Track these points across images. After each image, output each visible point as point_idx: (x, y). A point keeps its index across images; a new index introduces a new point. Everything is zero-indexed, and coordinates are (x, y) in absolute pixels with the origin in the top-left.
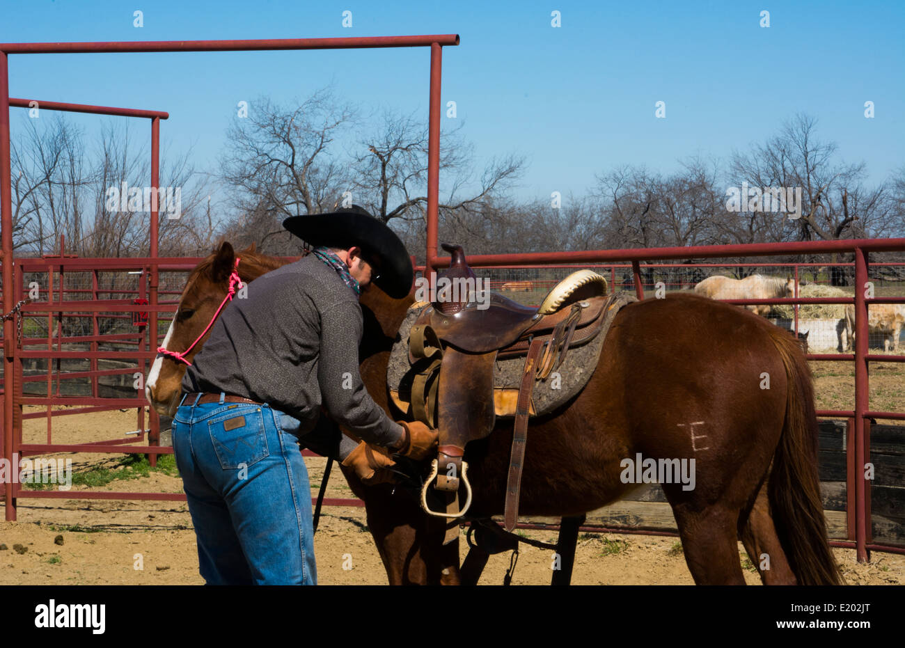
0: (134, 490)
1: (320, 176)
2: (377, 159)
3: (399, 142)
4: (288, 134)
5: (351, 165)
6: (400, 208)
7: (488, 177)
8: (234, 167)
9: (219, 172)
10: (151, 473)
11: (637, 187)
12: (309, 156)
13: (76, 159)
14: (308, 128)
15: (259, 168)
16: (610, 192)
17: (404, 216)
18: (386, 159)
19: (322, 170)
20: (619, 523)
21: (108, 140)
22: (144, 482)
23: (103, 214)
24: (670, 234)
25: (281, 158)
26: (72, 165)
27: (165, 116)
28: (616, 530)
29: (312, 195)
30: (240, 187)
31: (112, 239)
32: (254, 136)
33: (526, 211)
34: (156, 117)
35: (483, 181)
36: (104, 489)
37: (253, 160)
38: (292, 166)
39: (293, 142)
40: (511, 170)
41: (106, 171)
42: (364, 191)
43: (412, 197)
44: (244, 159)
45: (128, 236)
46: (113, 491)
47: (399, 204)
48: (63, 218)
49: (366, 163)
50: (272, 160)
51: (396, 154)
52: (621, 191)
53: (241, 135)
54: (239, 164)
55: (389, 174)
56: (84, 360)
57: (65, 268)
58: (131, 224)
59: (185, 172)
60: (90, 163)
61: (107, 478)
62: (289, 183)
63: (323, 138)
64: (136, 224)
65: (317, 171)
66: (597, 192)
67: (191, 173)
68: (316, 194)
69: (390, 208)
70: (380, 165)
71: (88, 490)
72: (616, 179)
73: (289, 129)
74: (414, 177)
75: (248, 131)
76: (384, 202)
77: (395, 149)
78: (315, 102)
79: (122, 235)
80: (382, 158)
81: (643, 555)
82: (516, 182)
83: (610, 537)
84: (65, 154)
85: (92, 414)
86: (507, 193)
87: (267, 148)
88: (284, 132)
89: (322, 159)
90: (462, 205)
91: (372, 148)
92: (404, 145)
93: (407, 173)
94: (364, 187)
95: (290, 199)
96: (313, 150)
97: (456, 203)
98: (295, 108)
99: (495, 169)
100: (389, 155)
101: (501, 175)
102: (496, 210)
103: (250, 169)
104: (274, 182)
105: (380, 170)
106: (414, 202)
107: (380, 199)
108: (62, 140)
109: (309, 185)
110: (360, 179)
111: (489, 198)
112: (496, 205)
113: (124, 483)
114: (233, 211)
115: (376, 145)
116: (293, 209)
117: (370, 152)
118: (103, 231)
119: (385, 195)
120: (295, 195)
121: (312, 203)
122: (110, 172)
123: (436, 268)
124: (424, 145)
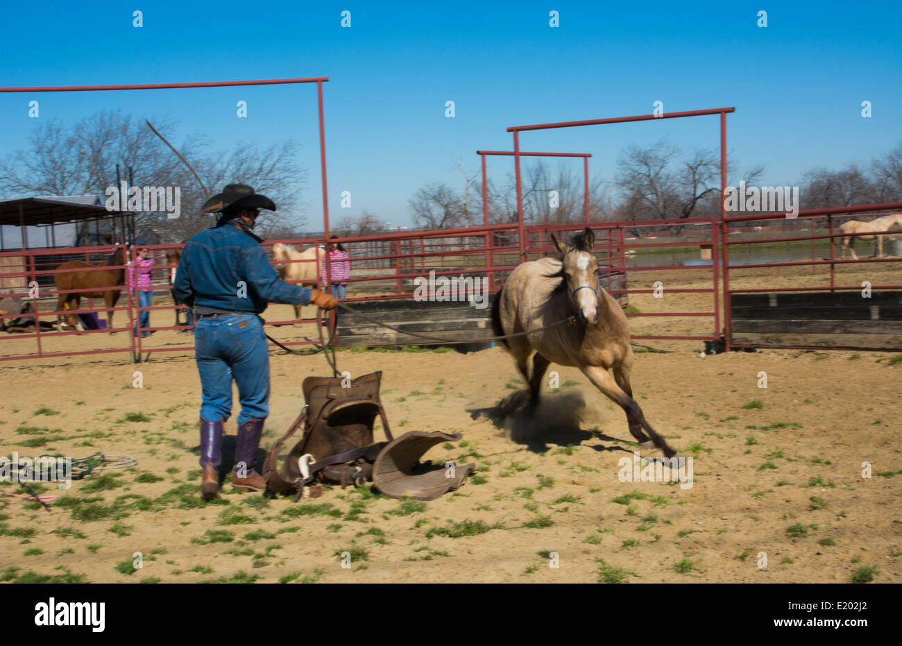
1: (662, 180)
2: (691, 170)
3: (701, 161)
5: (677, 174)
6: (703, 194)
8: (621, 178)
9: (614, 181)
11: (823, 177)
12: (657, 171)
13: (547, 178)
14: (656, 158)
15: (633, 177)
16: (808, 181)
17: (705, 198)
18: (695, 170)
19: (663, 177)
20: (824, 345)
21: (561, 169)
23: (561, 203)
24: (840, 200)
25: (643, 172)
26: (545, 181)
27: (590, 156)
28: (822, 348)
29: (659, 189)
30: (624, 188)
31: (565, 216)
32: (630, 163)
34: (586, 156)
37: (630, 174)
38: (649, 176)
39: (650, 165)
40: (758, 172)
42: (685, 186)
43: (710, 187)
44: (626, 174)
45: (572, 214)
47: (702, 192)
48: (542, 207)
49: (685, 173)
50: (639, 174)
51: (700, 167)
52: (814, 180)
53: (624, 163)
54: (623, 176)
55: (697, 177)
58: (573, 209)
59: (598, 182)
60: (554, 179)
62: (647, 185)
63: (663, 161)
64: (576, 208)
65: (661, 178)
66: (802, 181)
67: (601, 182)
68: (661, 188)
69: (698, 193)
70: (692, 173)
72: (812, 174)
73: (647, 158)
74: (709, 178)
75: (627, 160)
76: (695, 191)
77: (699, 165)
78: (660, 145)
79: (569, 214)
80: (693, 169)
81: (837, 360)
83: (820, 352)
84: (542, 176)
87: (637, 168)
88: (645, 161)
89: (664, 172)
91: (688, 165)
92: (704, 163)
93: (706, 176)
94: (685, 184)
95: (649, 192)
96: (659, 168)
98: (649, 148)
100: (697, 168)
101: (754, 175)
103: (629, 179)
104: (641, 184)
105: (692, 176)
106: (710, 191)
107: (692, 189)
108: (540, 170)
109: (657, 184)
110: (682, 180)
114: (622, 199)
115: (690, 163)
116: (650, 197)
117: (687, 167)
118: (560, 211)
119: (695, 187)
120: (651, 190)
121: (659, 194)
122: (562, 185)
123: (727, 222)
124: (714, 162)
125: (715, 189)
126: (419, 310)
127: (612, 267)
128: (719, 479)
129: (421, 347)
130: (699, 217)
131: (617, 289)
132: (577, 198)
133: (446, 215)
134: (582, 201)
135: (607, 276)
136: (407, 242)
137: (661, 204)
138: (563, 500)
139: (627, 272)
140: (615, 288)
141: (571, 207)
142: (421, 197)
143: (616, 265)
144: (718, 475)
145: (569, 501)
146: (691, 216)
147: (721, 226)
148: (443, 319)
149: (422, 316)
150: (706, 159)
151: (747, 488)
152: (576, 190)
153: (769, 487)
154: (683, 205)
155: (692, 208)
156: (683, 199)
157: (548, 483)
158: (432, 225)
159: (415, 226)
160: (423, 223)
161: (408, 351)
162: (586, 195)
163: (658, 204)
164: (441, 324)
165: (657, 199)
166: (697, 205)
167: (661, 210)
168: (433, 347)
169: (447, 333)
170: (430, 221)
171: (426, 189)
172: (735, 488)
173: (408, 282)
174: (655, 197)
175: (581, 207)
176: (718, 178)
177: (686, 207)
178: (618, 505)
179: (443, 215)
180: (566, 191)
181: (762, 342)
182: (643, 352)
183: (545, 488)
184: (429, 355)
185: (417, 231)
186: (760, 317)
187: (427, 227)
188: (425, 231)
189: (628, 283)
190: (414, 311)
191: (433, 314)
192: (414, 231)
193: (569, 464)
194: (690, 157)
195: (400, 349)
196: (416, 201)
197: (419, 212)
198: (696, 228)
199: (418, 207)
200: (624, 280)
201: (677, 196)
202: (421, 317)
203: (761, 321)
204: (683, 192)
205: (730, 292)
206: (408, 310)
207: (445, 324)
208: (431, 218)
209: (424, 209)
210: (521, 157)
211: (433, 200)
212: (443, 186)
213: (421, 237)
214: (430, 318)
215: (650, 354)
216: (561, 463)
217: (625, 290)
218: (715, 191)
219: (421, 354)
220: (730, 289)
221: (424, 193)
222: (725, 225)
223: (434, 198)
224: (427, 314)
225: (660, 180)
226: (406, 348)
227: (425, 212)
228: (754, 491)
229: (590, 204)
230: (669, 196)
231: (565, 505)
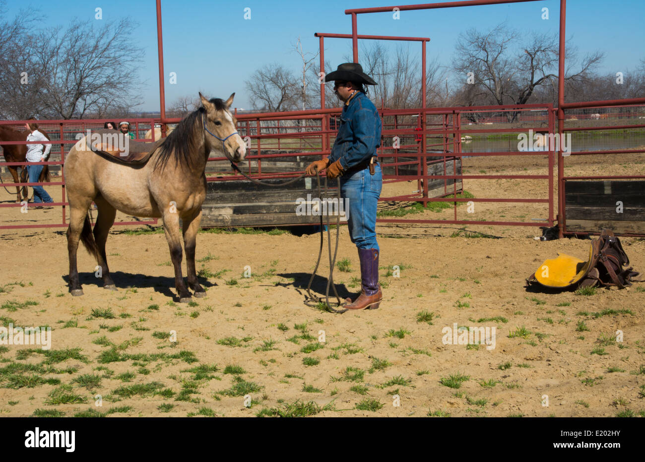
0: (417, 219)
1: (500, 66)
2: (529, 56)
3: (540, 47)
4: (485, 46)
5: (516, 60)
6: (539, 81)
7: (585, 63)
8: (459, 63)
9: (451, 66)
10: (425, 211)
12: (495, 56)
13: (385, 62)
14: (494, 43)
15: (471, 63)
17: (542, 84)
18: (533, 56)
19: (501, 63)
21: (399, 53)
22: (421, 215)
23: (397, 87)
25: (482, 58)
26: (383, 65)
27: (428, 40)
29: (497, 75)
30: (462, 72)
31: (402, 100)
32: (468, 48)
33: (604, 79)
34: (424, 41)
35: (582, 65)
36: (403, 218)
37: (468, 59)
38: (487, 62)
39: (488, 50)
40: (597, 59)
41: (399, 68)
42: (523, 72)
43: (547, 74)
44: (464, 59)
45: (409, 98)
46: (407, 219)
47: (540, 78)
48: (379, 90)
49: (523, 58)
50: (477, 59)
51: (538, 53)
53: (462, 47)
54: (461, 61)
55: (535, 63)
56: (391, 158)
57: (384, 114)
58: (410, 93)
59: (435, 67)
60: (391, 63)
61: (405, 213)
62: (485, 70)
63: (502, 47)
64: (413, 92)
65: (499, 63)
66: (641, 68)
67: (438, 67)
68: (499, 74)
69: (536, 80)
70: (530, 59)
71: (396, 219)
73: (485, 43)
74: (547, 65)
75: (465, 45)
76: (533, 78)
77: (538, 51)
78: (498, 30)
79: (406, 99)
80: (531, 55)
82: (599, 65)
84: (380, 60)
85: (396, 183)
86: (594, 71)
87: (474, 53)
88: (483, 45)
89: (502, 57)
90: (572, 77)
91: (526, 51)
92: (542, 49)
93: (544, 62)
94: (522, 70)
95: (486, 78)
96: (497, 53)
97: (569, 77)
98: (488, 33)
99: (588, 59)
100: (535, 54)
101: (593, 61)
102: (589, 79)
103: (467, 64)
104: (478, 70)
105: (530, 61)
106: (547, 77)
107: (530, 76)
108: (378, 53)
109: (495, 70)
110: (520, 66)
111: (585, 73)
112: (589, 76)
113: (412, 215)
114: (458, 85)
115: (529, 49)
116: (487, 82)
117: (526, 53)
118: (397, 96)
119: (533, 74)
120: (488, 76)
121: (497, 79)
122: (401, 68)
123: (563, 109)
124: (552, 48)
125: (553, 75)
126: (255, 192)
127: (447, 152)
128: (550, 365)
129: (256, 229)
130: (535, 103)
131: (452, 174)
132: (414, 82)
133: (283, 97)
134: (420, 86)
135: (443, 161)
136: (244, 124)
137: (498, 89)
138: (394, 383)
139: (463, 157)
140: (450, 173)
141: (408, 92)
142: (258, 79)
143: (451, 151)
144: (549, 361)
145: (399, 384)
146: (528, 102)
147: (557, 113)
148: (279, 201)
149: (257, 197)
150: (545, 45)
151: (578, 374)
152: (413, 74)
153: (600, 373)
154: (519, 91)
155: (530, 93)
156: (520, 85)
157: (380, 366)
158: (269, 107)
159: (252, 108)
160: (260, 104)
161: (243, 233)
162: (423, 79)
163: (495, 90)
164: (276, 206)
165: (495, 84)
166: (534, 91)
167: (498, 95)
168: (268, 229)
169: (282, 216)
170: (267, 103)
171: (264, 71)
172: (565, 373)
173: (244, 164)
174: (492, 82)
175: (418, 92)
176: (556, 65)
177: (524, 93)
178: (449, 388)
179: (280, 98)
180: (403, 75)
181: (595, 229)
182: (478, 237)
183: (377, 370)
184: (265, 237)
185: (255, 113)
186: (593, 204)
187: (264, 109)
188: (262, 112)
189: (463, 169)
190: (249, 193)
191: (268, 196)
192: (250, 113)
193: (401, 347)
194: (529, 44)
195: (234, 230)
196: (253, 83)
197: (255, 93)
198: (532, 114)
199: (255, 89)
200: (459, 165)
201: (514, 82)
202: (256, 199)
203: (595, 208)
204: (520, 78)
205: (565, 179)
206: (243, 192)
207: (280, 206)
208: (268, 100)
209: (261, 91)
210: (359, 40)
211: (271, 82)
212: (281, 68)
213: (258, 119)
214: (266, 201)
215: (484, 239)
216: (392, 346)
217: (460, 175)
218: (553, 78)
219: (256, 235)
220: (565, 176)
221: (261, 74)
222: (562, 112)
223: (271, 80)
224: (263, 195)
225: (498, 66)
226: (241, 229)
227: (262, 93)
228: (583, 378)
229: (428, 89)
230: (507, 82)
231: (396, 387)
